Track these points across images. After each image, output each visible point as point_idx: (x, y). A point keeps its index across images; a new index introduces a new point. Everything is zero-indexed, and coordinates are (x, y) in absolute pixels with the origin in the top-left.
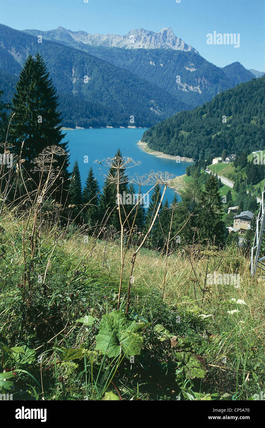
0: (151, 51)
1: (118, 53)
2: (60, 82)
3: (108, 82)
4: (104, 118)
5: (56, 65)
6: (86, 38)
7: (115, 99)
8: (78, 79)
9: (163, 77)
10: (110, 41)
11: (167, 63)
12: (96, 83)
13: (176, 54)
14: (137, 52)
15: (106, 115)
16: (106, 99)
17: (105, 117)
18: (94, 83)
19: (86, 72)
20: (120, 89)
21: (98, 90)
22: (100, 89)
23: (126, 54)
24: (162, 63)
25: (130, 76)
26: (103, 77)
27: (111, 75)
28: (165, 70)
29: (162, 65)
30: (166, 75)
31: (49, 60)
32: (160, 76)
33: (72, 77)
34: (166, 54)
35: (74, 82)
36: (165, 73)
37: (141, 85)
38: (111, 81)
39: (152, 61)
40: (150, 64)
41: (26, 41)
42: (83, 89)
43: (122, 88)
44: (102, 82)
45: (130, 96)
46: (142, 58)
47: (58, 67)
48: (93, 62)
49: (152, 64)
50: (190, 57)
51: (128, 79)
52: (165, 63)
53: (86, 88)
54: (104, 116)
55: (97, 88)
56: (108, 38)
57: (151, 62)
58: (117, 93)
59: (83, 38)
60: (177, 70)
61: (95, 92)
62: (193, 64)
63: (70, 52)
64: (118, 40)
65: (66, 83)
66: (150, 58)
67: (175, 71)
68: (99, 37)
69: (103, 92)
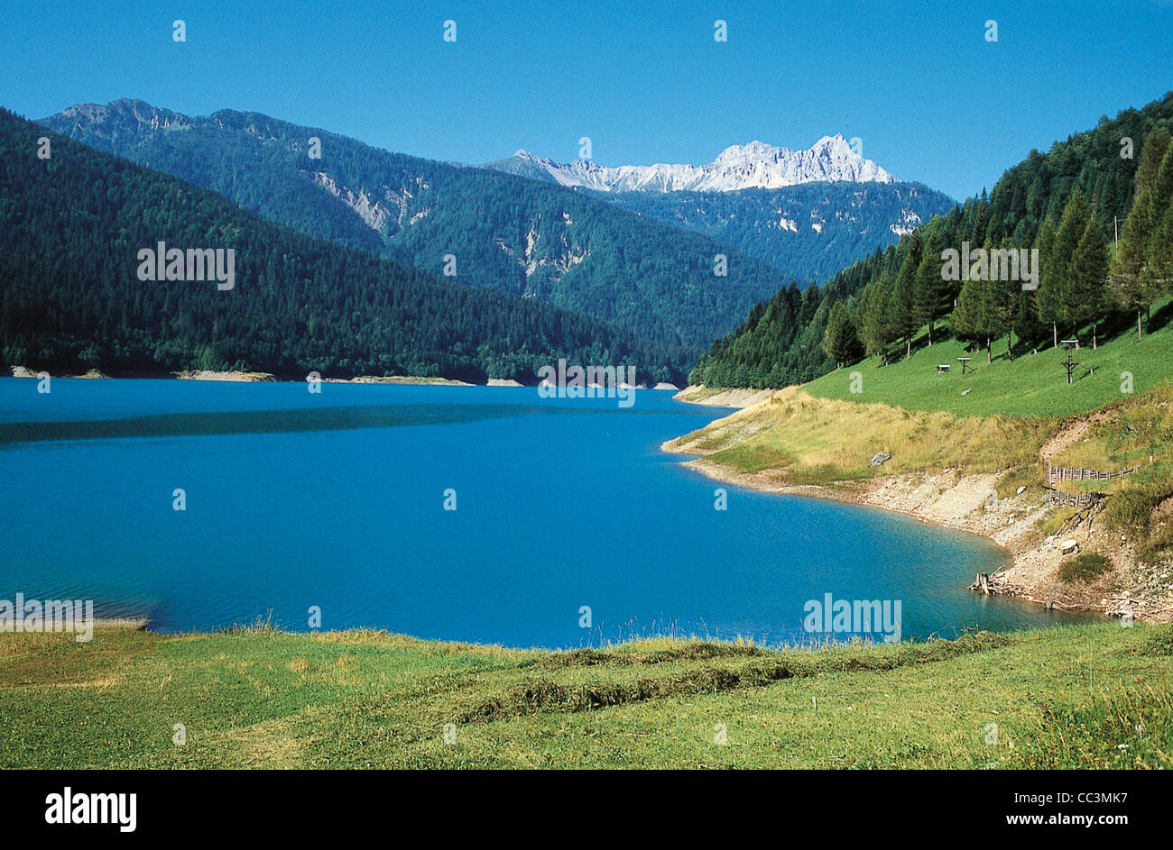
0: (784, 191)
1: (682, 205)
2: (483, 271)
3: (635, 265)
4: (601, 357)
5: (476, 225)
6: (595, 179)
7: (656, 311)
8: (542, 262)
9: (822, 262)
10: (666, 184)
11: (833, 219)
12: (598, 268)
13: (861, 193)
14: (740, 198)
15: (608, 347)
16: (624, 312)
17: (607, 351)
18: (592, 268)
19: (570, 244)
20: (676, 281)
21: (601, 287)
22: (610, 283)
23: (707, 206)
24: (818, 222)
25: (711, 250)
26: (621, 251)
27: (646, 246)
28: (828, 242)
29: (817, 227)
30: (832, 255)
31: (457, 213)
32: (814, 259)
33: (525, 258)
34: (828, 195)
35: (529, 272)
36: (827, 249)
37: (746, 274)
38: (645, 262)
39: (785, 218)
40: (782, 228)
41: (402, 175)
42: (556, 290)
43: (679, 281)
44: (616, 266)
45: (705, 303)
46: (755, 212)
47: (482, 230)
48: (591, 213)
49: (787, 229)
50: (906, 198)
51: (701, 256)
52: (828, 221)
53: (564, 286)
54: (603, 352)
55: (598, 281)
56: (658, 175)
57: (783, 223)
58: (664, 293)
59: (589, 179)
60: (868, 238)
61: (590, 293)
62: (916, 216)
63: (523, 190)
64: (689, 180)
65: (502, 274)
66: (780, 212)
67: (860, 243)
68: (633, 173)
69: (619, 292)
